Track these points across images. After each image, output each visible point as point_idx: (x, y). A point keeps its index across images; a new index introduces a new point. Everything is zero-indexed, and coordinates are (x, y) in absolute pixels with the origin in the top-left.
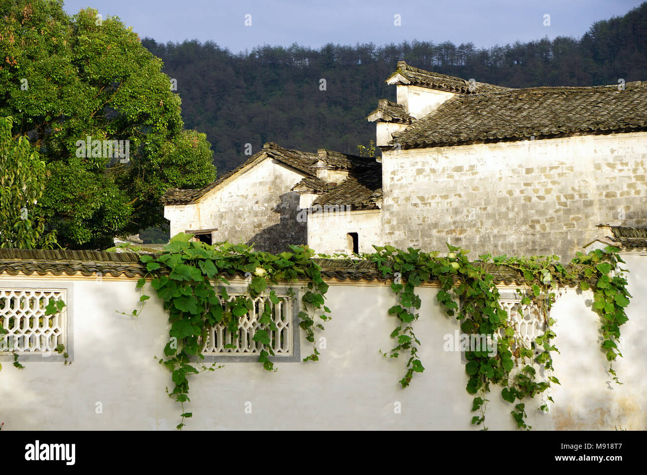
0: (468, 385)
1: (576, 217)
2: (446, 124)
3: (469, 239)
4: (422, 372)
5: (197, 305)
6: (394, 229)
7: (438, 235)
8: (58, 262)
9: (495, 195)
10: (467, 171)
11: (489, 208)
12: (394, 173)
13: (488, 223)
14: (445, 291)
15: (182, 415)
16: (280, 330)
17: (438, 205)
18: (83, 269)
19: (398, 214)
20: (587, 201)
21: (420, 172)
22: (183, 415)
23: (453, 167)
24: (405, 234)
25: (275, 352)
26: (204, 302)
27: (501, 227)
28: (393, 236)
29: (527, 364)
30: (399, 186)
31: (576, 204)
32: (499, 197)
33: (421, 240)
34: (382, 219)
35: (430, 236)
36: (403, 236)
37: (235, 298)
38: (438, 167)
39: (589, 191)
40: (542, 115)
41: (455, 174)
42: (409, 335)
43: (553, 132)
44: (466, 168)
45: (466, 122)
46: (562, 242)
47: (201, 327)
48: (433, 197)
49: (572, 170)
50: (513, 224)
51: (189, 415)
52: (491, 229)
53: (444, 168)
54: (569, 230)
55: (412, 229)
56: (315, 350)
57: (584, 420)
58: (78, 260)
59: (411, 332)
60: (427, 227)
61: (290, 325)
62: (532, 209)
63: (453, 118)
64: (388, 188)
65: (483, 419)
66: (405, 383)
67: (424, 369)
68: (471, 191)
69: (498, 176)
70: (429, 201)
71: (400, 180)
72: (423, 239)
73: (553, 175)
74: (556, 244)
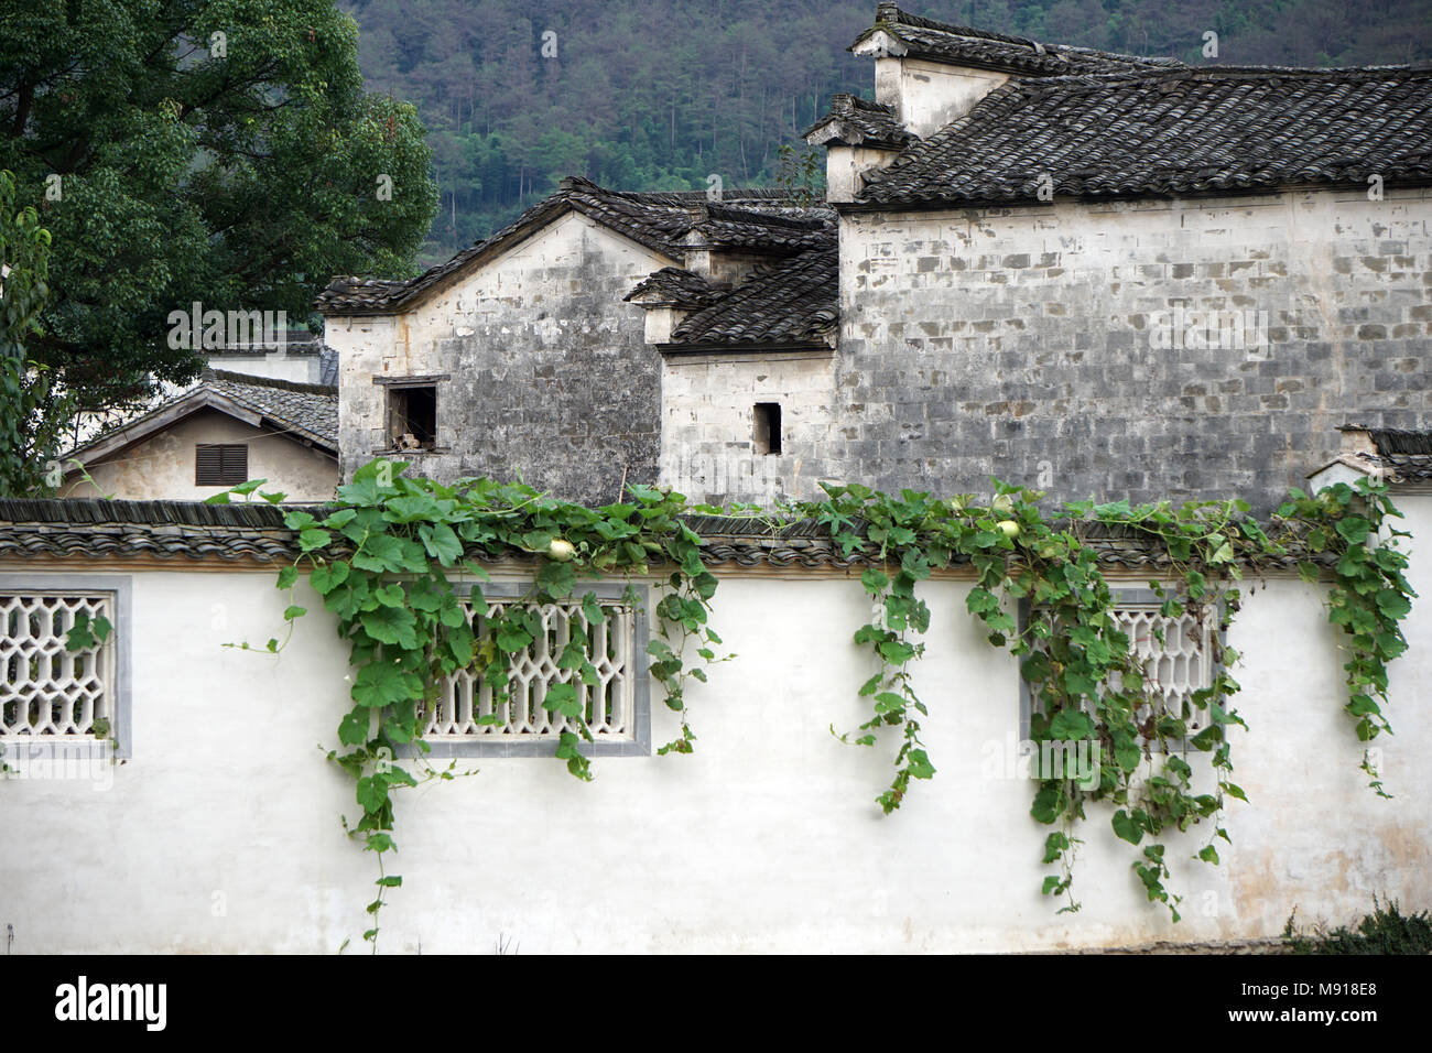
0: (1035, 804)
1: (1290, 383)
2: (991, 153)
3: (1039, 426)
4: (931, 777)
5: (415, 627)
6: (865, 399)
7: (968, 414)
8: (95, 529)
9: (1103, 325)
10: (1037, 266)
11: (1088, 355)
12: (865, 266)
13: (1086, 391)
14: (985, 590)
15: (378, 883)
16: (605, 680)
17: (968, 345)
18: (155, 545)
19: (875, 362)
20: (1315, 345)
21: (927, 265)
22: (381, 882)
23: (1004, 256)
24: (891, 411)
25: (594, 731)
26: (431, 622)
27: (1116, 401)
28: (862, 414)
29: (1171, 754)
30: (877, 297)
31: (1291, 352)
32: (1110, 330)
33: (927, 426)
34: (837, 375)
35: (950, 416)
36: (886, 415)
37: (501, 607)
38: (971, 256)
39: (1322, 322)
40: (1214, 138)
41: (1009, 272)
42: (902, 693)
43: (1240, 183)
44: (1035, 259)
45: (1036, 148)
46: (1256, 439)
47: (423, 678)
48: (958, 326)
49: (1283, 271)
50: (1143, 394)
51: (394, 882)
52: (1091, 403)
53: (984, 257)
54: (1274, 413)
55: (905, 399)
56: (686, 728)
57: (1301, 879)
58: (141, 523)
59: (905, 686)
60: (941, 396)
61: (629, 670)
62: (1187, 360)
63: (1005, 137)
64: (853, 302)
65: (1067, 883)
66: (891, 802)
67: (934, 771)
68: (1045, 314)
69: (1109, 280)
70: (949, 334)
71: (879, 283)
72: (932, 423)
73: (1239, 282)
74: (1244, 445)
